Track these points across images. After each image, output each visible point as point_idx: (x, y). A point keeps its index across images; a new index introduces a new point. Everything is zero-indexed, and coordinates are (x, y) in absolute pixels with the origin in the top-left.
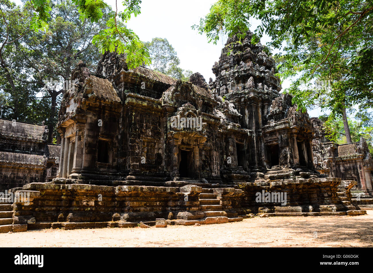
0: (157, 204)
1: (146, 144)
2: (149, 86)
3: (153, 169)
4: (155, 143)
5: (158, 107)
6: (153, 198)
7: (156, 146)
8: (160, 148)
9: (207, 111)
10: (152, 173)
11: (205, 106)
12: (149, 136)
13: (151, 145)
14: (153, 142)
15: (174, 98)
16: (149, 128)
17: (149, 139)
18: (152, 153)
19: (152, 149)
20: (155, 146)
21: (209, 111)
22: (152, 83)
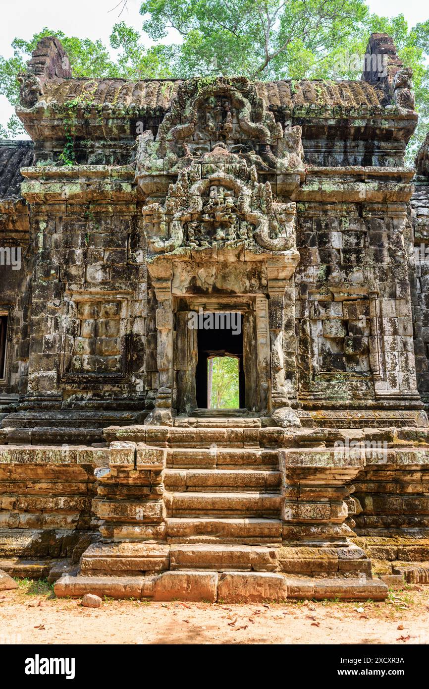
0: (57, 504)
1: (87, 309)
2: (115, 130)
3: (107, 388)
4: (119, 304)
5: (120, 189)
6: (44, 486)
7: (124, 313)
8: (136, 317)
9: (374, 159)
10: (102, 398)
11: (361, 143)
12: (95, 285)
13: (106, 313)
14: (113, 301)
15: (167, 145)
16: (96, 260)
17: (97, 293)
18: (110, 336)
19: (112, 323)
20: (117, 312)
21: (384, 155)
22: (124, 118)
